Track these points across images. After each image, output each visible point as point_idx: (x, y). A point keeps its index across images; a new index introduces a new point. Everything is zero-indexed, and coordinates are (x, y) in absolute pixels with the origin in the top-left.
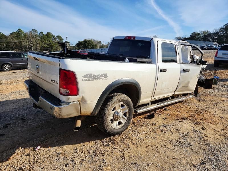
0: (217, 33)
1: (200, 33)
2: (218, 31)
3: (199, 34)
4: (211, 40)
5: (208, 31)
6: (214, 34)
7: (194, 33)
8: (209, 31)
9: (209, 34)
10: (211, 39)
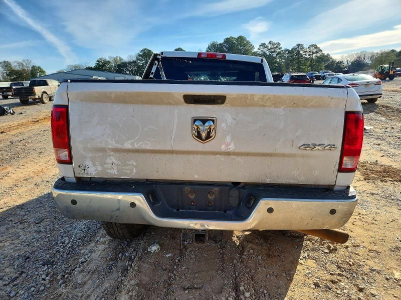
0: (134, 62)
1: (111, 61)
2: (135, 59)
3: (109, 62)
4: (128, 73)
5: (120, 58)
6: (130, 63)
7: (100, 59)
8: (122, 57)
9: (123, 63)
10: (128, 70)
